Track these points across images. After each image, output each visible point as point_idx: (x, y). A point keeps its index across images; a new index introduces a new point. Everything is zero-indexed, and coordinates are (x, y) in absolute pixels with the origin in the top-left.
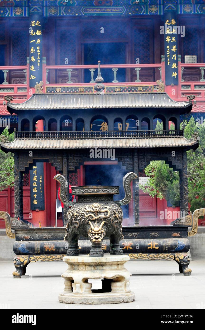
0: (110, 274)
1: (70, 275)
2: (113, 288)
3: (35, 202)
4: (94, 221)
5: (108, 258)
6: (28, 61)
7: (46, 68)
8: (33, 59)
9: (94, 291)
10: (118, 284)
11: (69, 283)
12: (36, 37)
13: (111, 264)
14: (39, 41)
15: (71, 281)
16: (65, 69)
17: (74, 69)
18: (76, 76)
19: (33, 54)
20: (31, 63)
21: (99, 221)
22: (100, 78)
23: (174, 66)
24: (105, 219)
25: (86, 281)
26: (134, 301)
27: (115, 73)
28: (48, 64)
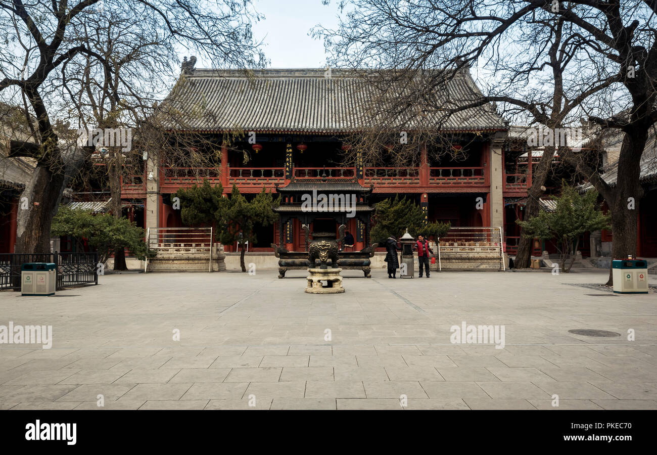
0: (332, 278)
1: (311, 278)
2: (333, 285)
3: (288, 239)
4: (322, 250)
5: (330, 269)
6: (285, 165)
7: (295, 169)
8: (288, 164)
9: (324, 287)
10: (336, 283)
11: (310, 283)
12: (289, 153)
13: (333, 273)
14: (291, 155)
15: (311, 281)
16: (304, 170)
17: (309, 170)
18: (310, 173)
19: (288, 162)
20: (287, 166)
21: (324, 250)
22: (324, 175)
23: (361, 168)
24: (328, 249)
25: (319, 281)
26: (344, 292)
27: (330, 172)
28: (295, 167)
